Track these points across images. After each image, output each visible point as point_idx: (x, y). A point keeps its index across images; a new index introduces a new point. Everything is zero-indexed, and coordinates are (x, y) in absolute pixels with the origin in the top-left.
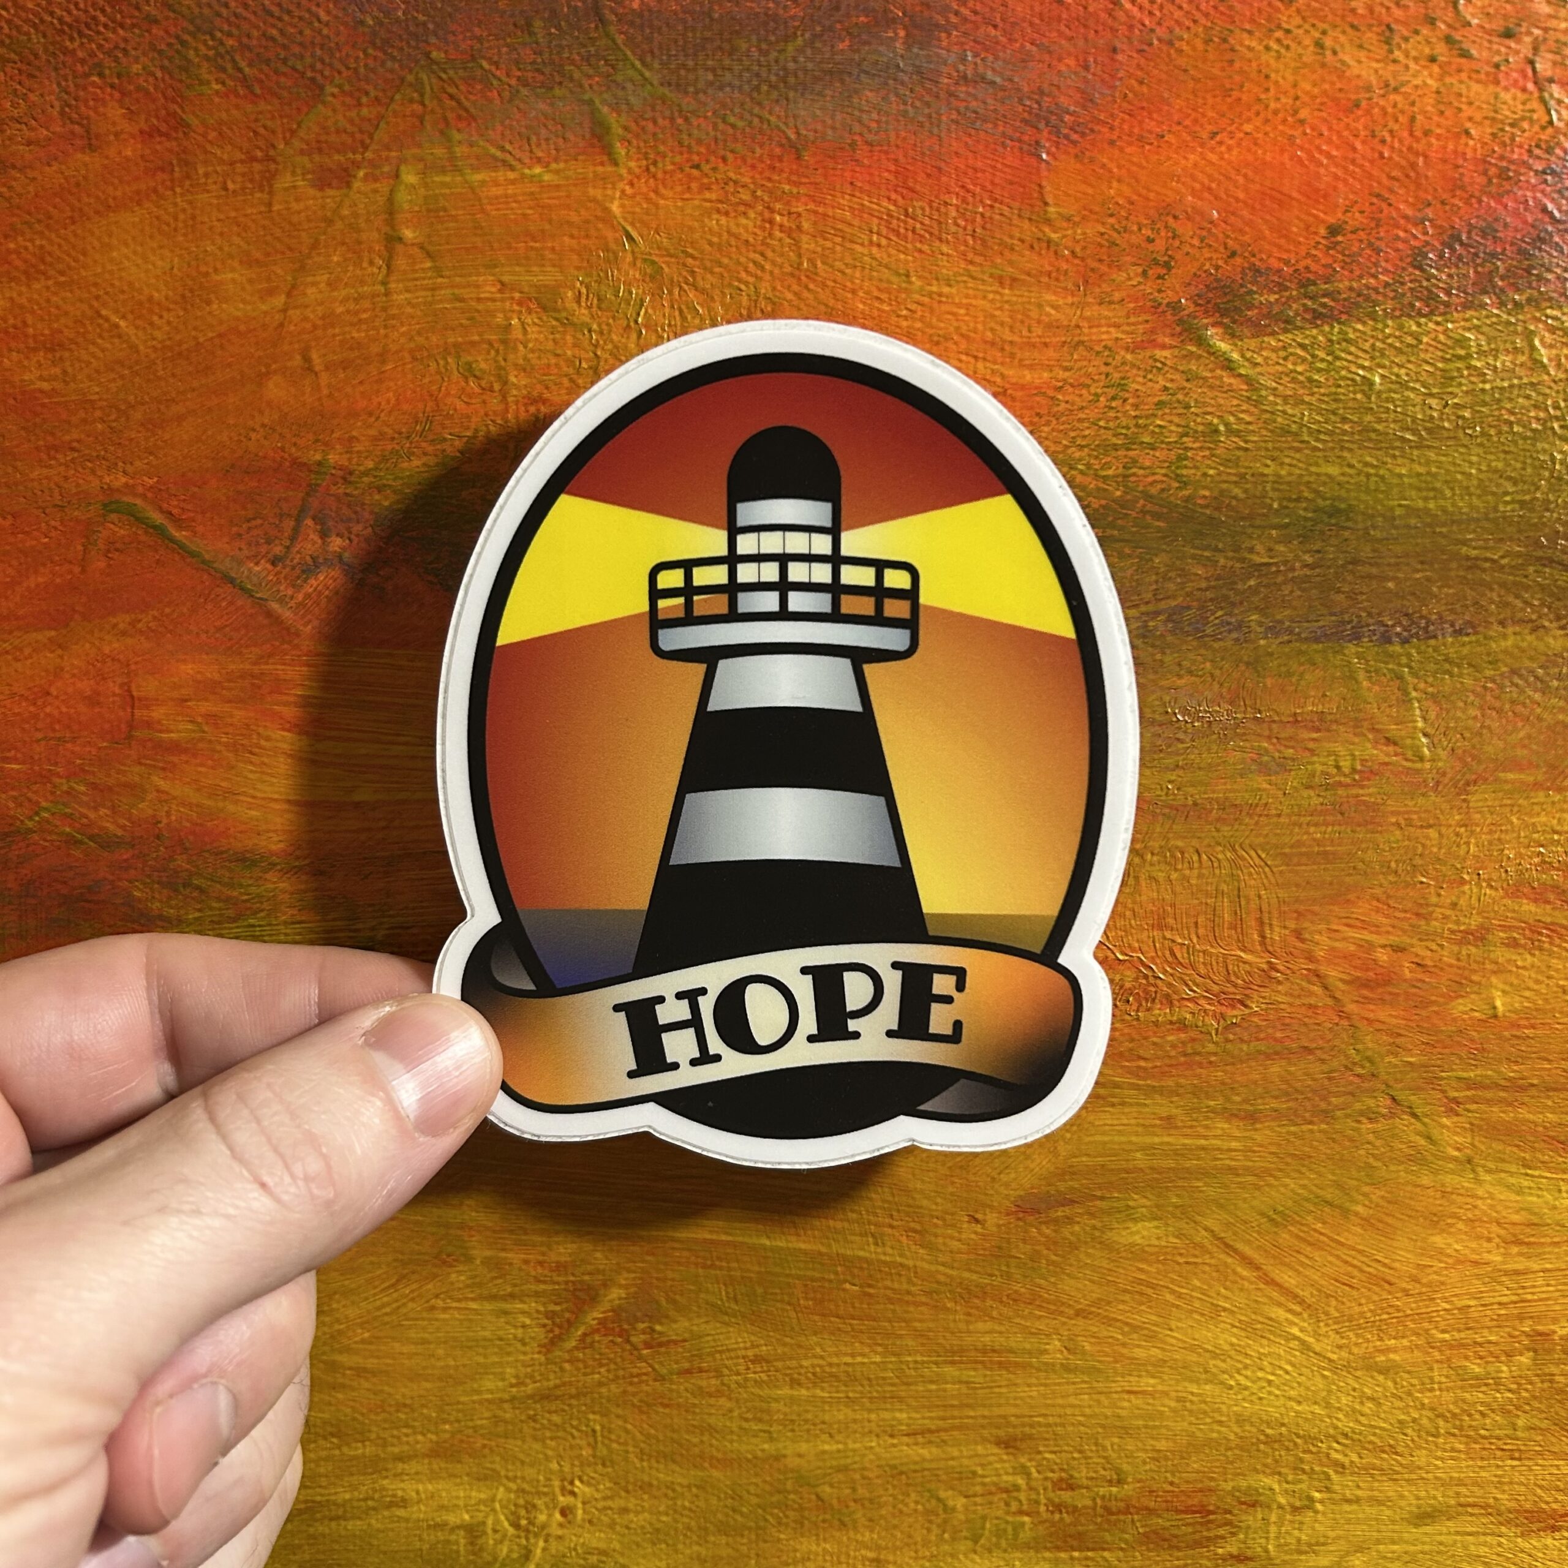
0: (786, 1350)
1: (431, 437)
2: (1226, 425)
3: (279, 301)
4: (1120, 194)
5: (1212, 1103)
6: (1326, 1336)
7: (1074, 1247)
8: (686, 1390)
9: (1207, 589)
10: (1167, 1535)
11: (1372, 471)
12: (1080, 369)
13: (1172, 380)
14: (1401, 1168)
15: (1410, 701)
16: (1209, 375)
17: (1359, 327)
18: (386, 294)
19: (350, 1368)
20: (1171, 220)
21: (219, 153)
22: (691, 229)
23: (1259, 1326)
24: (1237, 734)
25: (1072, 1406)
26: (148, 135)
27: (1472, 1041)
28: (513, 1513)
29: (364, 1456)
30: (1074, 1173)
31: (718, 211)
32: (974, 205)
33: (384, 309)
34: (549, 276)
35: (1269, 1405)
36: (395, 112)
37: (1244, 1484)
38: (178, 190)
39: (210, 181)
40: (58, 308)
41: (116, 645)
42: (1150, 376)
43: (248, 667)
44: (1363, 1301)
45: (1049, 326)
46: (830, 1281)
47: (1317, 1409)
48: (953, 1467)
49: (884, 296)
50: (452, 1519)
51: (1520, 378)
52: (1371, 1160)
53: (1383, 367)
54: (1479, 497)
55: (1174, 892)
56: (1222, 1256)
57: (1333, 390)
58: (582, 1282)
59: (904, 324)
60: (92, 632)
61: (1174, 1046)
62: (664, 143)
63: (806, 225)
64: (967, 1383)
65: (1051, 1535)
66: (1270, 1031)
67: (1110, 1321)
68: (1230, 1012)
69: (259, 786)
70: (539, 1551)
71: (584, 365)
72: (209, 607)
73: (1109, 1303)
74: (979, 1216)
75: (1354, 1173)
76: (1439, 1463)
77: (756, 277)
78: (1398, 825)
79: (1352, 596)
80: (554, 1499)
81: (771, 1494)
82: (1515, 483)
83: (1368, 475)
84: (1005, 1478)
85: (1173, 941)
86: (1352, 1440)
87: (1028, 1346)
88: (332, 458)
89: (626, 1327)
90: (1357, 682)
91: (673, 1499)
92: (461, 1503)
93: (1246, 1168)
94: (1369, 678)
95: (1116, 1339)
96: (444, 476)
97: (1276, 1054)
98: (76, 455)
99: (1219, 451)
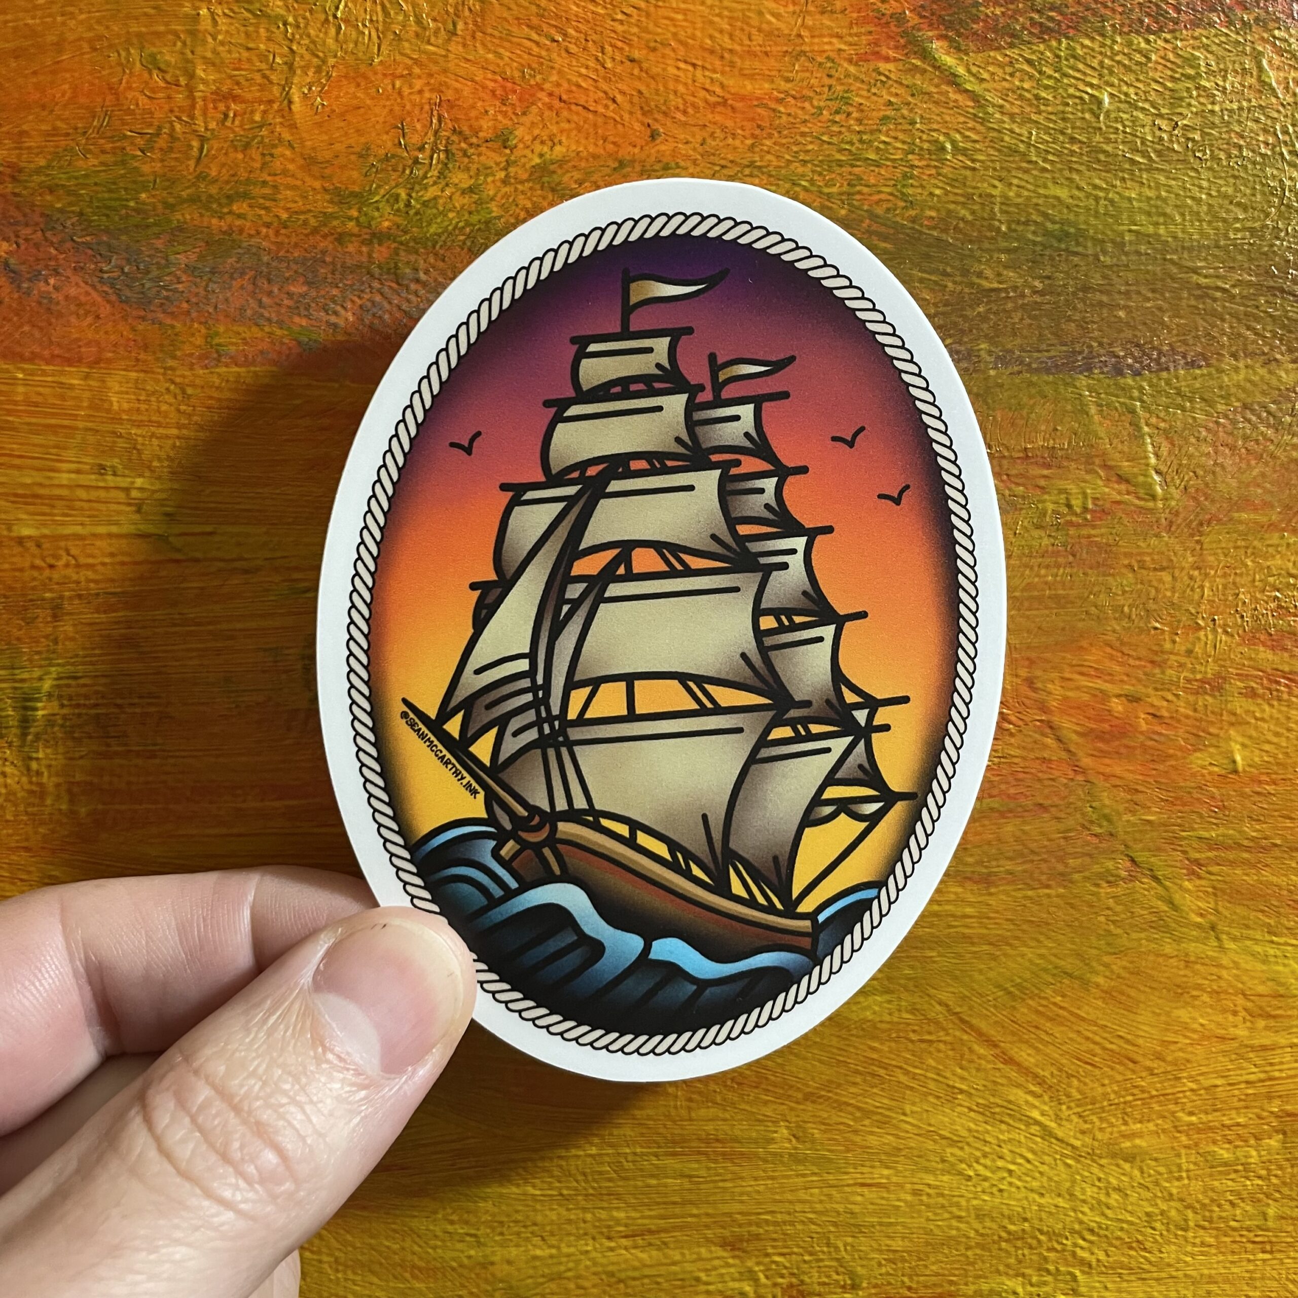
1: (109, 134)
2: (954, 143)
6: (1068, 1120)
11: (1101, 194)
12: (802, 80)
13: (897, 95)
14: (1143, 935)
15: (1142, 436)
16: (934, 90)
17: (1087, 42)
23: (997, 1110)
25: (803, 1202)
27: (1213, 798)
35: (1010, 1198)
37: (985, 1287)
42: (873, 90)
44: (1106, 1082)
45: (769, 34)
47: (1061, 1202)
48: (675, 1273)
51: (1249, 101)
52: (1111, 927)
53: (1112, 85)
54: (1210, 222)
56: (958, 1033)
57: (1061, 108)
59: (619, 28)
64: (690, 1177)
66: (1003, 787)
67: (840, 1106)
71: (278, 60)
73: (839, 1086)
75: (1093, 939)
76: (1188, 1259)
78: (1130, 567)
79: (1083, 326)
82: (1245, 209)
83: (1097, 199)
84: (731, 1284)
86: (1098, 1235)
87: (754, 1134)
90: (1088, 414)
93: (982, 937)
94: (1101, 412)
95: (849, 1126)
96: (122, 176)
97: (1010, 811)
99: (945, 171)
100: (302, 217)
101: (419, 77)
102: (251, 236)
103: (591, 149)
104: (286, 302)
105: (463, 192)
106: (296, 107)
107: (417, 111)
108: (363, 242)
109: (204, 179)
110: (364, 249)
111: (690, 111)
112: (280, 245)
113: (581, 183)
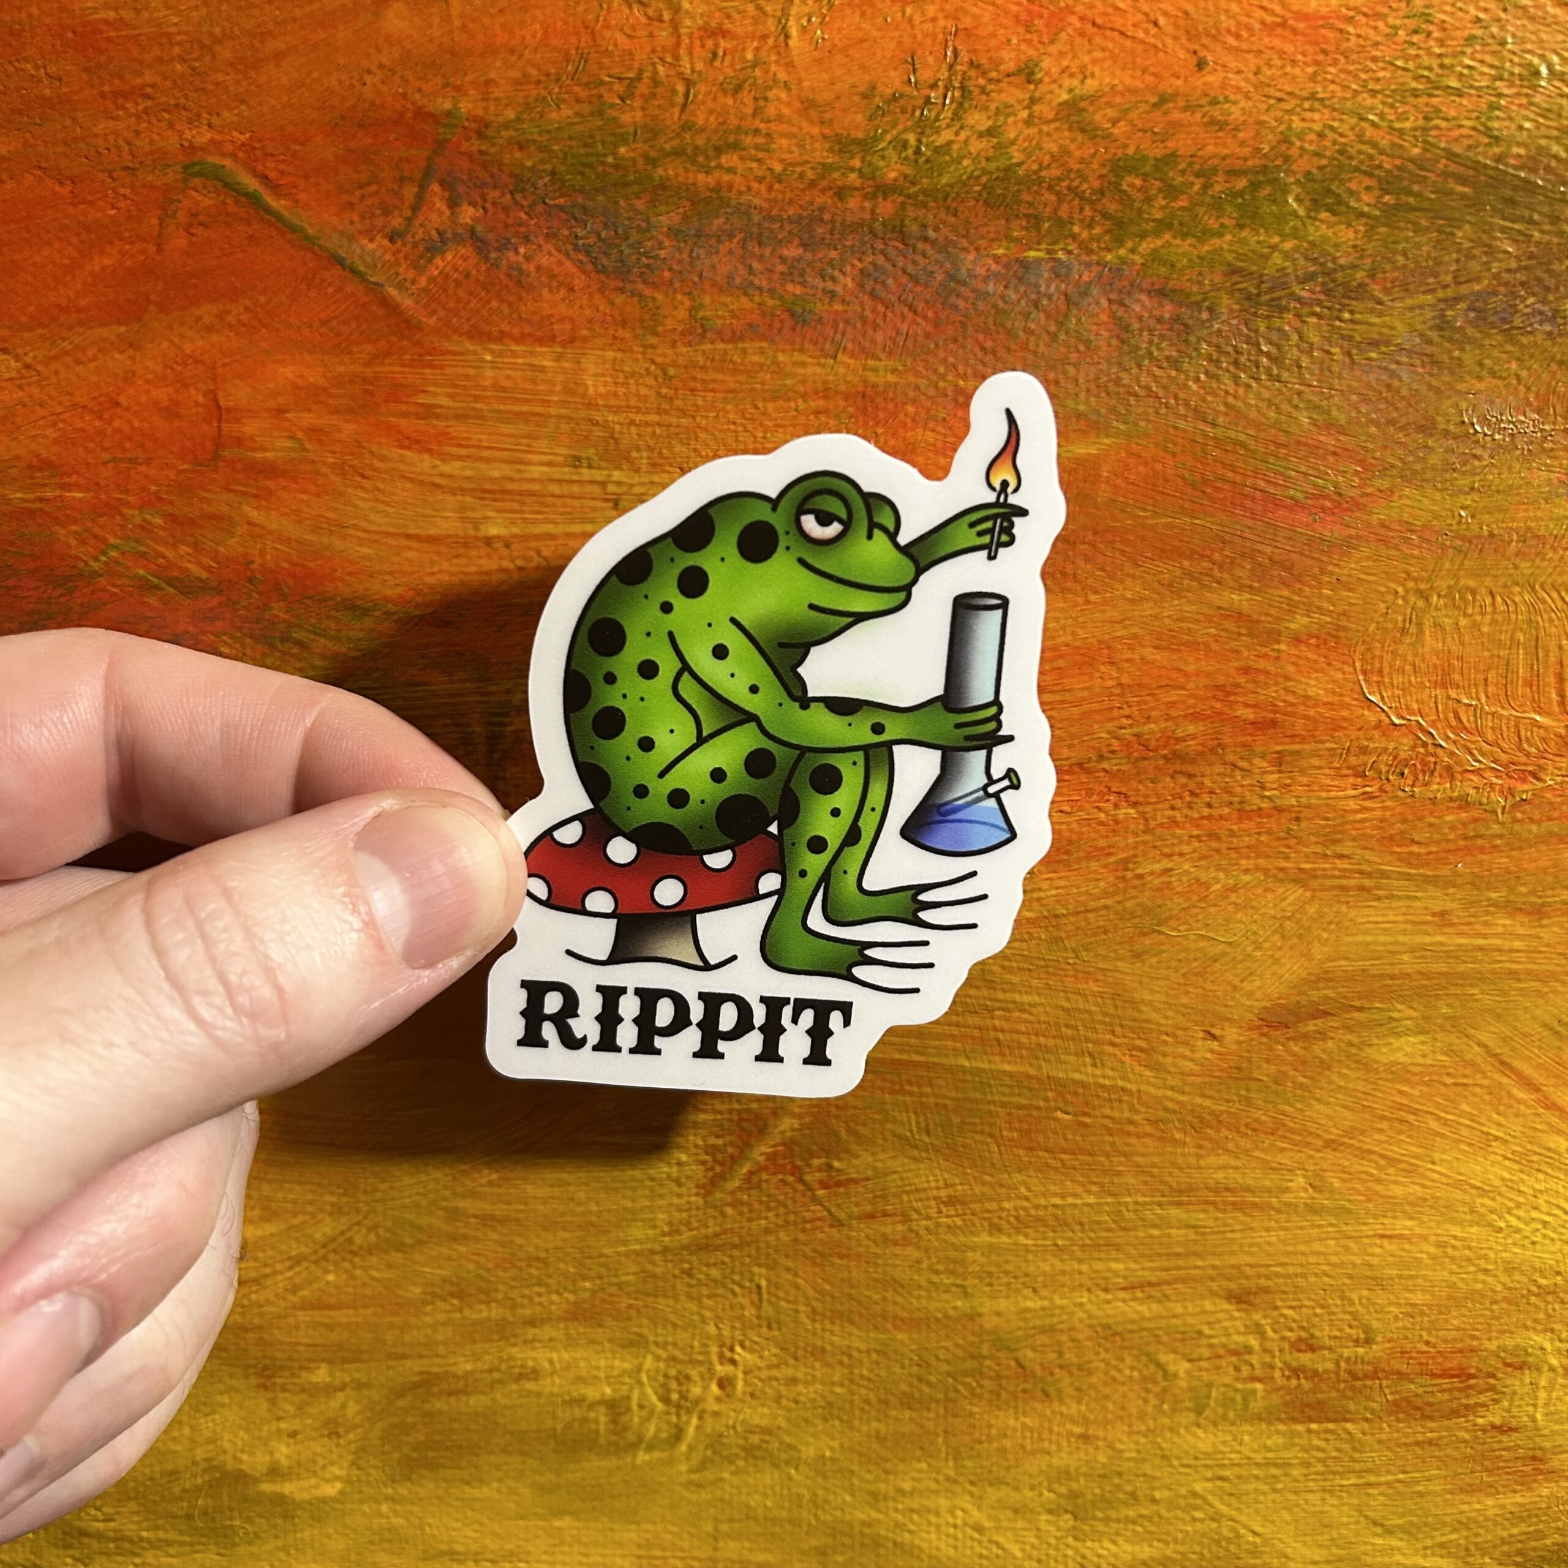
0: (985, 1189)
1: (585, 79)
2: (1550, 66)
5: (1494, 895)
7: (1326, 1066)
8: (868, 1237)
9: (1517, 271)
10: (1419, 1402)
13: (1486, 10)
19: (475, 1216)
23: (1535, 1158)
24: (1544, 450)
25: (1317, 1253)
28: (663, 1386)
29: (489, 1319)
30: (1330, 980)
35: (1543, 1251)
37: (1510, 1342)
41: (200, 343)
43: (358, 369)
46: (1039, 1108)
48: (1176, 1326)
50: (592, 1393)
55: (1462, 643)
56: (1497, 1076)
58: (748, 1111)
60: (170, 327)
61: (1452, 828)
64: (1195, 1227)
65: (1286, 1404)
66: (1564, 809)
67: (1364, 1154)
68: (1520, 786)
69: (373, 517)
70: (691, 1431)
72: (313, 294)
73: (1363, 1132)
74: (1216, 1031)
80: (711, 1370)
81: (964, 1360)
84: (1235, 1338)
85: (1458, 701)
87: (1268, 1183)
88: (464, 107)
89: (799, 1163)
91: (851, 1366)
92: (602, 1374)
93: (1529, 972)
95: (1372, 1175)
96: (600, 128)
98: (149, 103)
99: (1537, 99)
100: (798, 169)
101: (933, 3)
102: (740, 193)
103: (1128, 81)
104: (780, 268)
105: (981, 135)
106: (792, 43)
107: (929, 42)
108: (865, 197)
109: (690, 128)
110: (867, 204)
111: (1244, 34)
112: (772, 201)
113: (1114, 124)
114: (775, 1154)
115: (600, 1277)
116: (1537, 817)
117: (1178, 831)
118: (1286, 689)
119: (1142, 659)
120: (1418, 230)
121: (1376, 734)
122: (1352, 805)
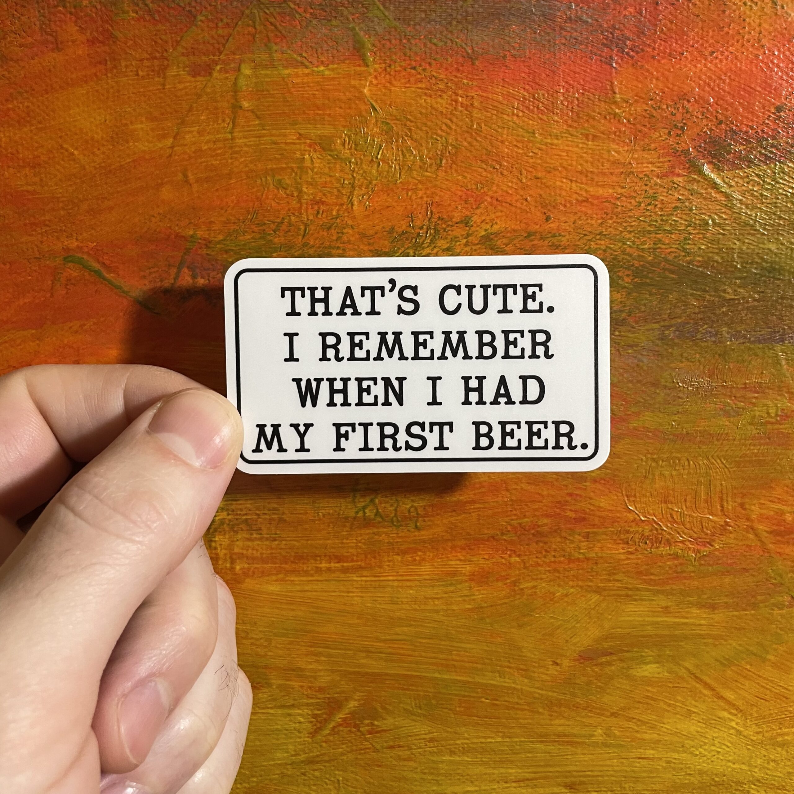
0: (448, 735)
1: (256, 222)
2: (713, 220)
3: (169, 142)
4: (656, 86)
5: (691, 599)
6: (751, 727)
7: (611, 678)
8: (391, 757)
9: (699, 313)
12: (631, 187)
13: (683, 195)
16: (704, 192)
18: (233, 139)
20: (686, 103)
21: (133, 53)
22: (410, 105)
23: (713, 722)
24: (712, 395)
25: (608, 766)
26: (92, 42)
30: (611, 638)
31: (426, 94)
32: (574, 94)
33: (231, 148)
34: (327, 131)
35: (717, 765)
36: (238, 32)
38: (109, 75)
39: (128, 70)
40: (37, 142)
42: (670, 192)
44: (771, 708)
45: (613, 163)
46: (474, 697)
47: (744, 767)
49: (520, 145)
52: (779, 631)
55: (674, 483)
56: (695, 684)
57: (774, 200)
58: (334, 698)
59: (531, 161)
60: (57, 331)
61: (670, 568)
62: (395, 54)
63: (476, 104)
64: (549, 753)
66: (725, 559)
67: (630, 719)
68: (703, 549)
71: (346, 182)
73: (629, 709)
74: (558, 661)
75: (769, 638)
77: (447, 133)
79: (780, 319)
85: (672, 510)
86: (762, 783)
87: (583, 732)
88: (199, 233)
89: (358, 722)
90: (780, 364)
93: (709, 635)
94: (788, 364)
95: (633, 729)
96: (264, 245)
97: (728, 572)
98: (48, 228)
99: (708, 235)
101: (421, 190)
103: (513, 226)
106: (355, 208)
107: (419, 208)
109: (306, 246)
113: (507, 245)
114: (346, 718)
115: (261, 776)
116: (711, 562)
117: (540, 568)
118: (590, 503)
119: (522, 489)
120: (651, 294)
121: (633, 524)
122: (623, 557)
